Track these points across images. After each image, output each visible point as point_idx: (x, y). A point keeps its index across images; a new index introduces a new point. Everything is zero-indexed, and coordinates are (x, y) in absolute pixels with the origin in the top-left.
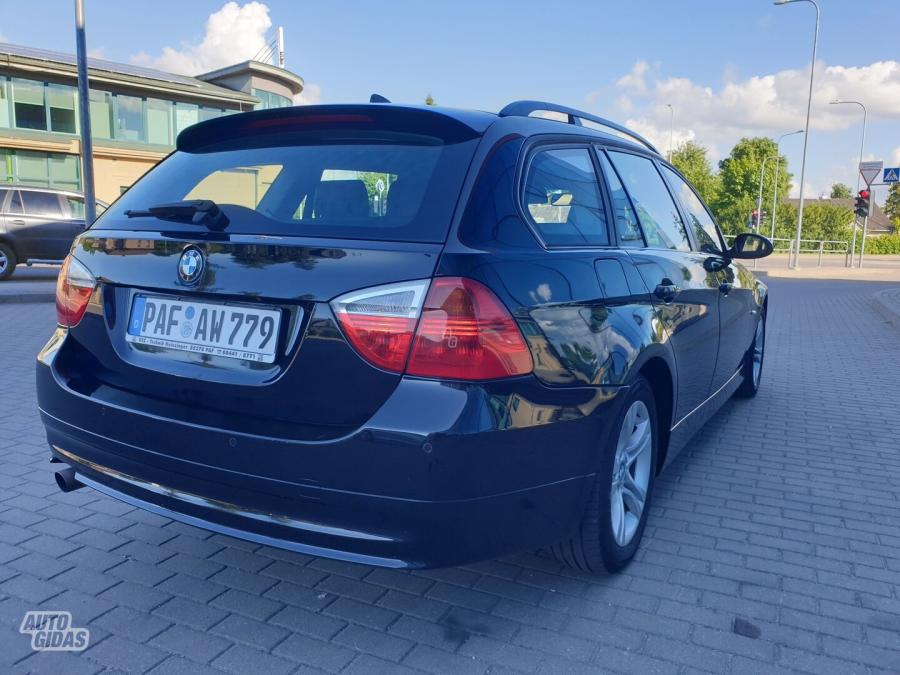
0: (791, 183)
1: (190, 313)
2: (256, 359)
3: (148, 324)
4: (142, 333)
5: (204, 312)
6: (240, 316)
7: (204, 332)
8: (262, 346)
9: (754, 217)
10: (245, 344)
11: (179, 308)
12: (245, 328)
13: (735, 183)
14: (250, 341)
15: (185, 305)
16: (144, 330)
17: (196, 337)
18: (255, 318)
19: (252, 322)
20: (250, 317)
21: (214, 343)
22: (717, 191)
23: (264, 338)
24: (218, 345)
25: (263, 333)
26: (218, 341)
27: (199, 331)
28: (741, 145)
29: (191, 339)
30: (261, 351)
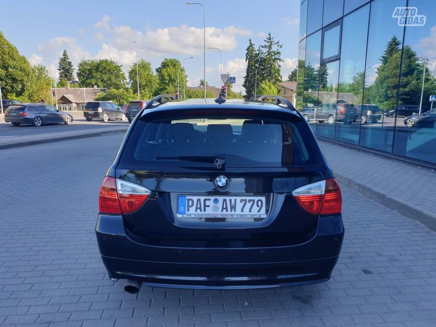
0: (187, 79)
1: (216, 201)
2: (257, 217)
3: (190, 208)
4: (187, 213)
5: (225, 200)
6: (245, 200)
7: (226, 209)
8: (259, 211)
9: (177, 96)
10: (250, 211)
11: (209, 200)
12: (248, 205)
13: (165, 80)
14: (252, 210)
15: (212, 198)
16: (188, 211)
17: (222, 211)
18: (253, 201)
19: (251, 202)
20: (250, 201)
21: (233, 212)
22: (158, 83)
23: (259, 208)
24: (235, 213)
25: (258, 206)
26: (235, 211)
27: (223, 208)
28: (165, 61)
29: (220, 212)
30: (258, 213)
